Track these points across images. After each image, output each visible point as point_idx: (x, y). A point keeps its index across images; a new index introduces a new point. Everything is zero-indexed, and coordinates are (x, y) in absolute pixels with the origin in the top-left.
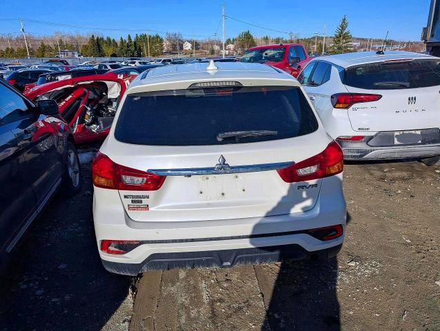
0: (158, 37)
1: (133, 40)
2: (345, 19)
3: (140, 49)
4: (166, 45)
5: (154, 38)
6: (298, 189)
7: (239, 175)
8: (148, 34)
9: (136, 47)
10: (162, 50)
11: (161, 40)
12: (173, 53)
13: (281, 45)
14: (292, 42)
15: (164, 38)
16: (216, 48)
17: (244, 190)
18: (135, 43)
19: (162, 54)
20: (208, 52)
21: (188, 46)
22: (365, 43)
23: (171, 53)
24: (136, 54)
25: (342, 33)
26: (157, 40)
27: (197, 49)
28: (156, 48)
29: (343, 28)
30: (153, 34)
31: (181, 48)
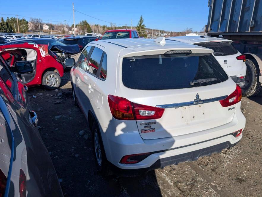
0: (24, 20)
1: (5, 21)
2: (142, 18)
3: (11, 27)
4: (31, 26)
5: (21, 21)
6: (228, 110)
7: (201, 105)
8: (17, 17)
9: (8, 26)
10: (28, 28)
11: (27, 23)
12: (36, 32)
13: (126, 30)
14: (112, 29)
15: (29, 22)
16: (66, 30)
17: (204, 114)
18: (7, 23)
19: (28, 31)
20: (61, 32)
21: (46, 28)
22: (151, 31)
23: (34, 31)
24: (8, 30)
25: (141, 25)
26: (23, 22)
27: (53, 29)
28: (23, 27)
29: (141, 22)
30: (21, 18)
31: (42, 28)
